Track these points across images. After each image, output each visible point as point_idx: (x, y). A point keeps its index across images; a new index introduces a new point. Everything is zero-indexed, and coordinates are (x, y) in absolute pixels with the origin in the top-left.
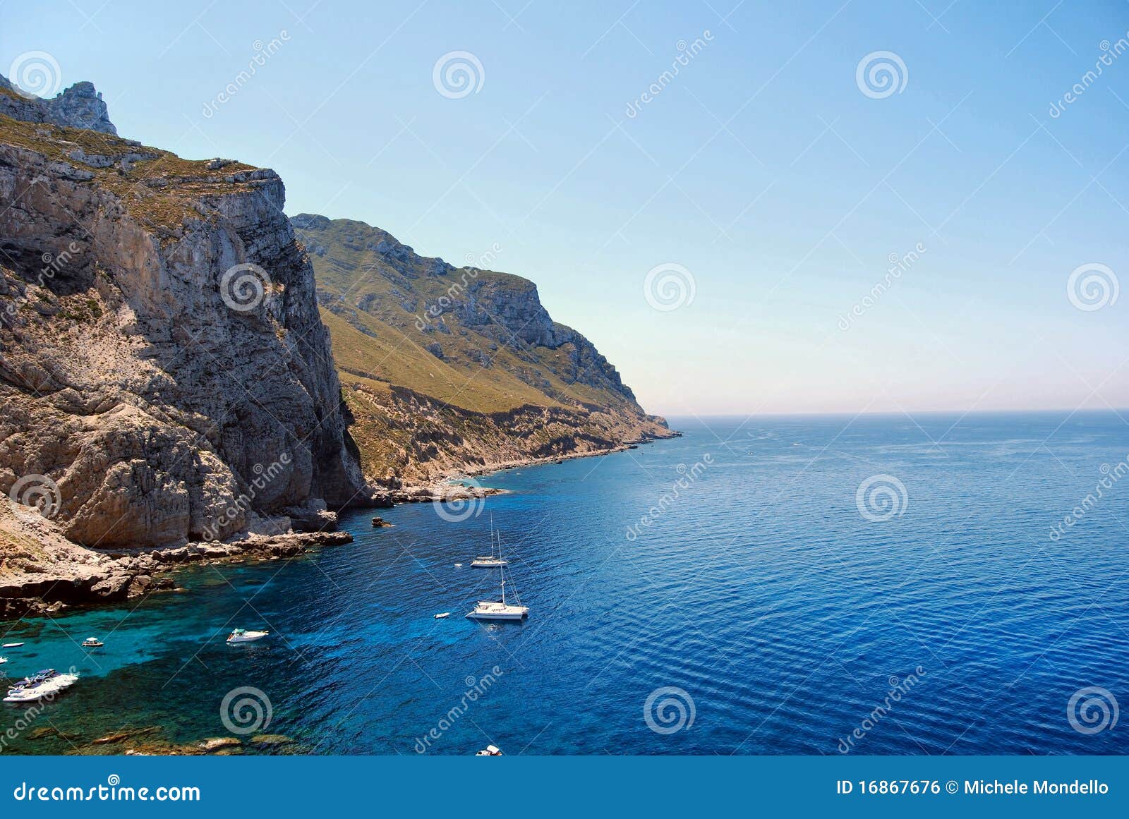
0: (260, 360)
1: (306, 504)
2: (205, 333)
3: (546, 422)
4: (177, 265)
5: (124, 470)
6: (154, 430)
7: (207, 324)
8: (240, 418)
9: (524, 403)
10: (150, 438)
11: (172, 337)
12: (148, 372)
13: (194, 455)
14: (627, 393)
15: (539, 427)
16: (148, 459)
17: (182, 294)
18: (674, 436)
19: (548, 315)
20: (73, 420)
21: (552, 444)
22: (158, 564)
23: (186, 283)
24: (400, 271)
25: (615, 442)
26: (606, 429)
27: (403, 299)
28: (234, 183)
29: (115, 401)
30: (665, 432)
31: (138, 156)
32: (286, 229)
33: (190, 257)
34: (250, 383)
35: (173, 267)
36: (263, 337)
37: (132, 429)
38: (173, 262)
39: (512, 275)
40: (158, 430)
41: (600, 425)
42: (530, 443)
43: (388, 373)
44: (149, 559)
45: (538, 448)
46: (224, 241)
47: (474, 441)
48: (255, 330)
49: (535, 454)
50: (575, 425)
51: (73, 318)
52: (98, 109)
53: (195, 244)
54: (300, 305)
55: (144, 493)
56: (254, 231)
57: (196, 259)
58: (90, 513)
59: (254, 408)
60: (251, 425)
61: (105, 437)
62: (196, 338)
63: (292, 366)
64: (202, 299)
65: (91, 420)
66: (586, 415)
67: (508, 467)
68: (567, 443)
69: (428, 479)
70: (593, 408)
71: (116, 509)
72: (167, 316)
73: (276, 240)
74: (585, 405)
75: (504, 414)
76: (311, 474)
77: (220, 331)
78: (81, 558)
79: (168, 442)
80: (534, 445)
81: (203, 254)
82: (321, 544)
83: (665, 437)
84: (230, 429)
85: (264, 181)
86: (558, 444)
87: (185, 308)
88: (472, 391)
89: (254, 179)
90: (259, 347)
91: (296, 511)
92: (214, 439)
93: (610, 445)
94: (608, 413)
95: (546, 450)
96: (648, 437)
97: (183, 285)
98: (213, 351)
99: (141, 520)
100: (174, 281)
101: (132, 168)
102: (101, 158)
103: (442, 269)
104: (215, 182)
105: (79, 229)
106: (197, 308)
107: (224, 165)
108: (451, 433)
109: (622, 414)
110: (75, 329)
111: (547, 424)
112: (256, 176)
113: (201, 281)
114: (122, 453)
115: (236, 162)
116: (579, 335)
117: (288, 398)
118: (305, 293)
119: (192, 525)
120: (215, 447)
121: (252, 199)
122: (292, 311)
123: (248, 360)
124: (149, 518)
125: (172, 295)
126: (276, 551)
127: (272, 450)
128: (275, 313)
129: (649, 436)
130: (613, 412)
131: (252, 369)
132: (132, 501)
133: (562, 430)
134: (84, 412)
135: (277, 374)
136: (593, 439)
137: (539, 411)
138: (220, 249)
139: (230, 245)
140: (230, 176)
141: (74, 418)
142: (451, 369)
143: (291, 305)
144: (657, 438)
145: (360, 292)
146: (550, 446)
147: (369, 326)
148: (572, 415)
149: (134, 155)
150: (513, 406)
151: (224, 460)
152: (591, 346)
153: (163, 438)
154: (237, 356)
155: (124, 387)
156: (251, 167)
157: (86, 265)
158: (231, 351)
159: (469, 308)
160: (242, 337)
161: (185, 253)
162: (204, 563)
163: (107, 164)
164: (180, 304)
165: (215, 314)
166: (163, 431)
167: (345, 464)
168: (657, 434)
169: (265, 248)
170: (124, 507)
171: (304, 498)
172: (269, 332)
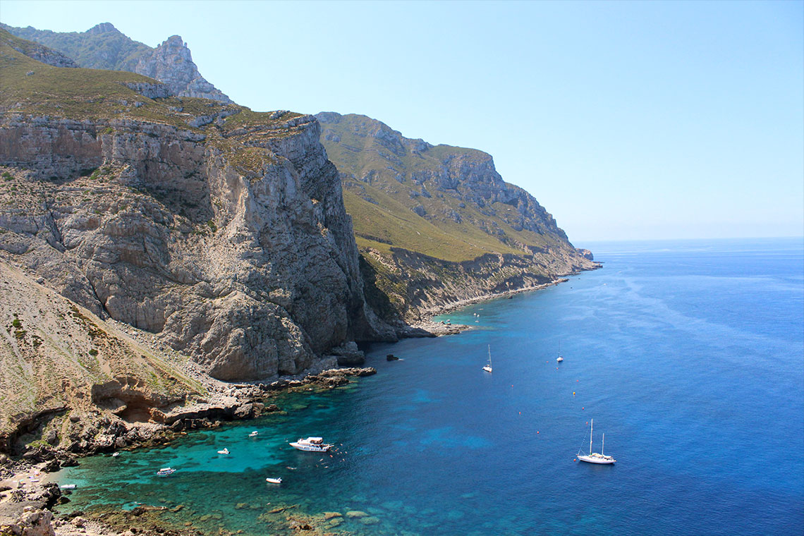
0: (312, 252)
1: (344, 345)
2: (279, 239)
3: (500, 265)
4: (260, 195)
5: (240, 334)
6: (255, 307)
7: (279, 232)
8: (303, 293)
9: (485, 252)
10: (253, 313)
11: (259, 243)
12: (247, 268)
13: (279, 321)
14: (562, 234)
15: (496, 270)
16: (253, 326)
17: (264, 215)
18: (596, 267)
19: (501, 178)
20: (208, 302)
21: (505, 282)
22: (264, 393)
23: (266, 207)
24: (393, 151)
25: (552, 277)
26: (545, 267)
27: (396, 172)
28: (288, 128)
29: (231, 290)
30: (590, 264)
31: (226, 113)
32: (322, 155)
33: (268, 190)
34: (307, 269)
35: (258, 197)
36: (313, 237)
37: (242, 308)
38: (258, 194)
39: (475, 150)
40: (257, 308)
41: (540, 264)
42: (490, 283)
43: (388, 235)
44: (258, 390)
45: (495, 286)
46: (287, 176)
47: (450, 283)
48: (308, 232)
49: (493, 291)
50: (522, 266)
51: (200, 233)
52: (185, 54)
53: (271, 180)
54: (334, 207)
55: (252, 348)
56: (303, 160)
57: (271, 191)
58: (222, 360)
59: (311, 286)
60: (309, 297)
61: (228, 314)
62: (274, 242)
63: (332, 254)
64: (276, 216)
65: (218, 302)
66: (530, 257)
67: (474, 303)
68: (517, 281)
69: (420, 319)
70: (535, 250)
71: (237, 358)
72: (256, 230)
73: (317, 163)
74: (530, 248)
75: (471, 262)
76: (347, 325)
77: (288, 236)
78: (221, 389)
79: (263, 314)
80: (492, 283)
81: (275, 187)
82: (358, 376)
83: (590, 269)
84: (297, 301)
85: (307, 124)
86: (510, 283)
87: (266, 224)
88: (448, 244)
89: (301, 123)
90: (312, 244)
91: (338, 350)
92: (289, 309)
93: (548, 280)
94: (547, 253)
95: (501, 287)
96: (577, 270)
97: (265, 209)
98: (284, 250)
99: (251, 364)
100: (259, 206)
101: (224, 122)
102: (204, 117)
103: (423, 147)
104: (276, 129)
105: (198, 173)
106: (273, 222)
107: (281, 115)
108: (434, 279)
109: (558, 253)
110: (202, 241)
111: (502, 267)
112: (302, 121)
113: (275, 205)
114: (238, 323)
115: (288, 112)
116: (525, 192)
117: (331, 277)
118: (336, 198)
119: (280, 365)
120: (290, 314)
121: (301, 138)
122: (329, 213)
123: (305, 254)
124: (255, 363)
125: (258, 216)
126: (331, 382)
127: (323, 312)
128: (319, 217)
129: (577, 268)
130: (550, 251)
131: (308, 259)
132: (246, 353)
133: (512, 271)
134: (213, 297)
135: (323, 261)
136: (535, 277)
137: (495, 258)
138: (285, 182)
139: (291, 178)
140: (285, 123)
141: (208, 301)
142: (432, 225)
143: (328, 208)
144: (583, 270)
145: (365, 169)
146: (504, 284)
147: (373, 196)
148: (520, 259)
149: (224, 112)
150: (477, 255)
151: (295, 322)
152: (533, 200)
153: (260, 312)
154: (298, 251)
155: (235, 279)
156: (299, 115)
157: (204, 196)
158: (295, 249)
159: (443, 176)
160: (301, 237)
161: (265, 187)
162: (289, 390)
163: (208, 121)
164: (263, 222)
165: (285, 226)
166: (260, 308)
167: (366, 313)
168: (584, 266)
169: (310, 171)
170: (241, 356)
171: (342, 341)
172: (318, 232)
